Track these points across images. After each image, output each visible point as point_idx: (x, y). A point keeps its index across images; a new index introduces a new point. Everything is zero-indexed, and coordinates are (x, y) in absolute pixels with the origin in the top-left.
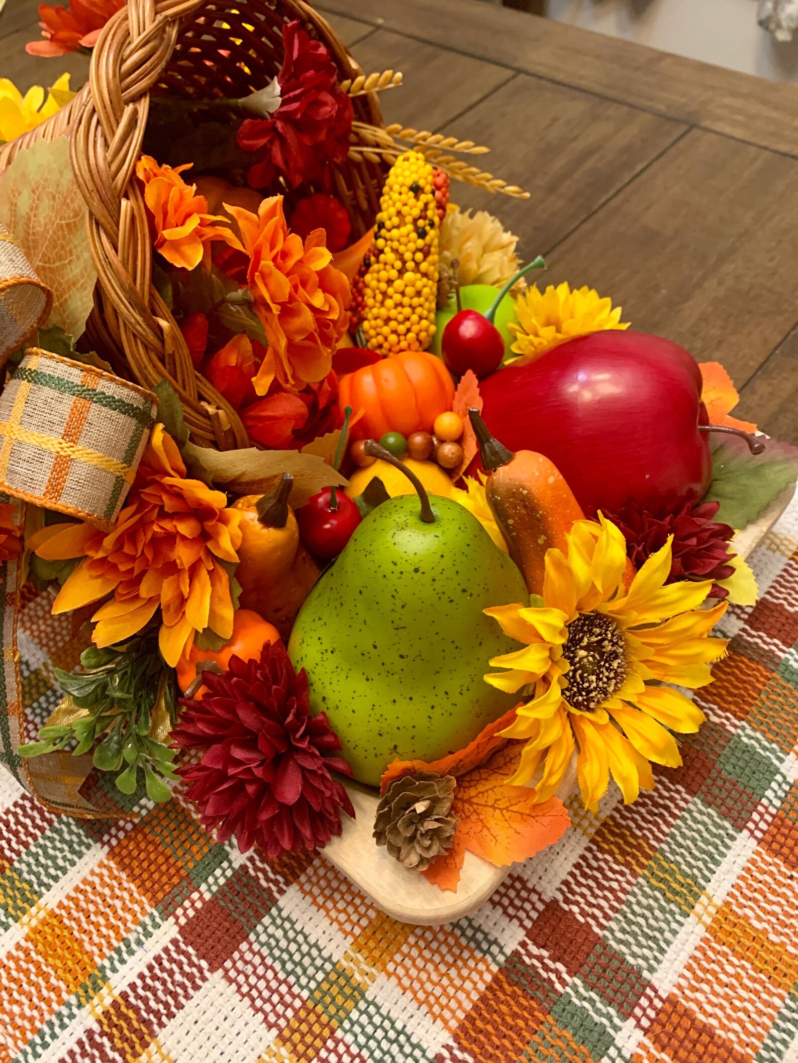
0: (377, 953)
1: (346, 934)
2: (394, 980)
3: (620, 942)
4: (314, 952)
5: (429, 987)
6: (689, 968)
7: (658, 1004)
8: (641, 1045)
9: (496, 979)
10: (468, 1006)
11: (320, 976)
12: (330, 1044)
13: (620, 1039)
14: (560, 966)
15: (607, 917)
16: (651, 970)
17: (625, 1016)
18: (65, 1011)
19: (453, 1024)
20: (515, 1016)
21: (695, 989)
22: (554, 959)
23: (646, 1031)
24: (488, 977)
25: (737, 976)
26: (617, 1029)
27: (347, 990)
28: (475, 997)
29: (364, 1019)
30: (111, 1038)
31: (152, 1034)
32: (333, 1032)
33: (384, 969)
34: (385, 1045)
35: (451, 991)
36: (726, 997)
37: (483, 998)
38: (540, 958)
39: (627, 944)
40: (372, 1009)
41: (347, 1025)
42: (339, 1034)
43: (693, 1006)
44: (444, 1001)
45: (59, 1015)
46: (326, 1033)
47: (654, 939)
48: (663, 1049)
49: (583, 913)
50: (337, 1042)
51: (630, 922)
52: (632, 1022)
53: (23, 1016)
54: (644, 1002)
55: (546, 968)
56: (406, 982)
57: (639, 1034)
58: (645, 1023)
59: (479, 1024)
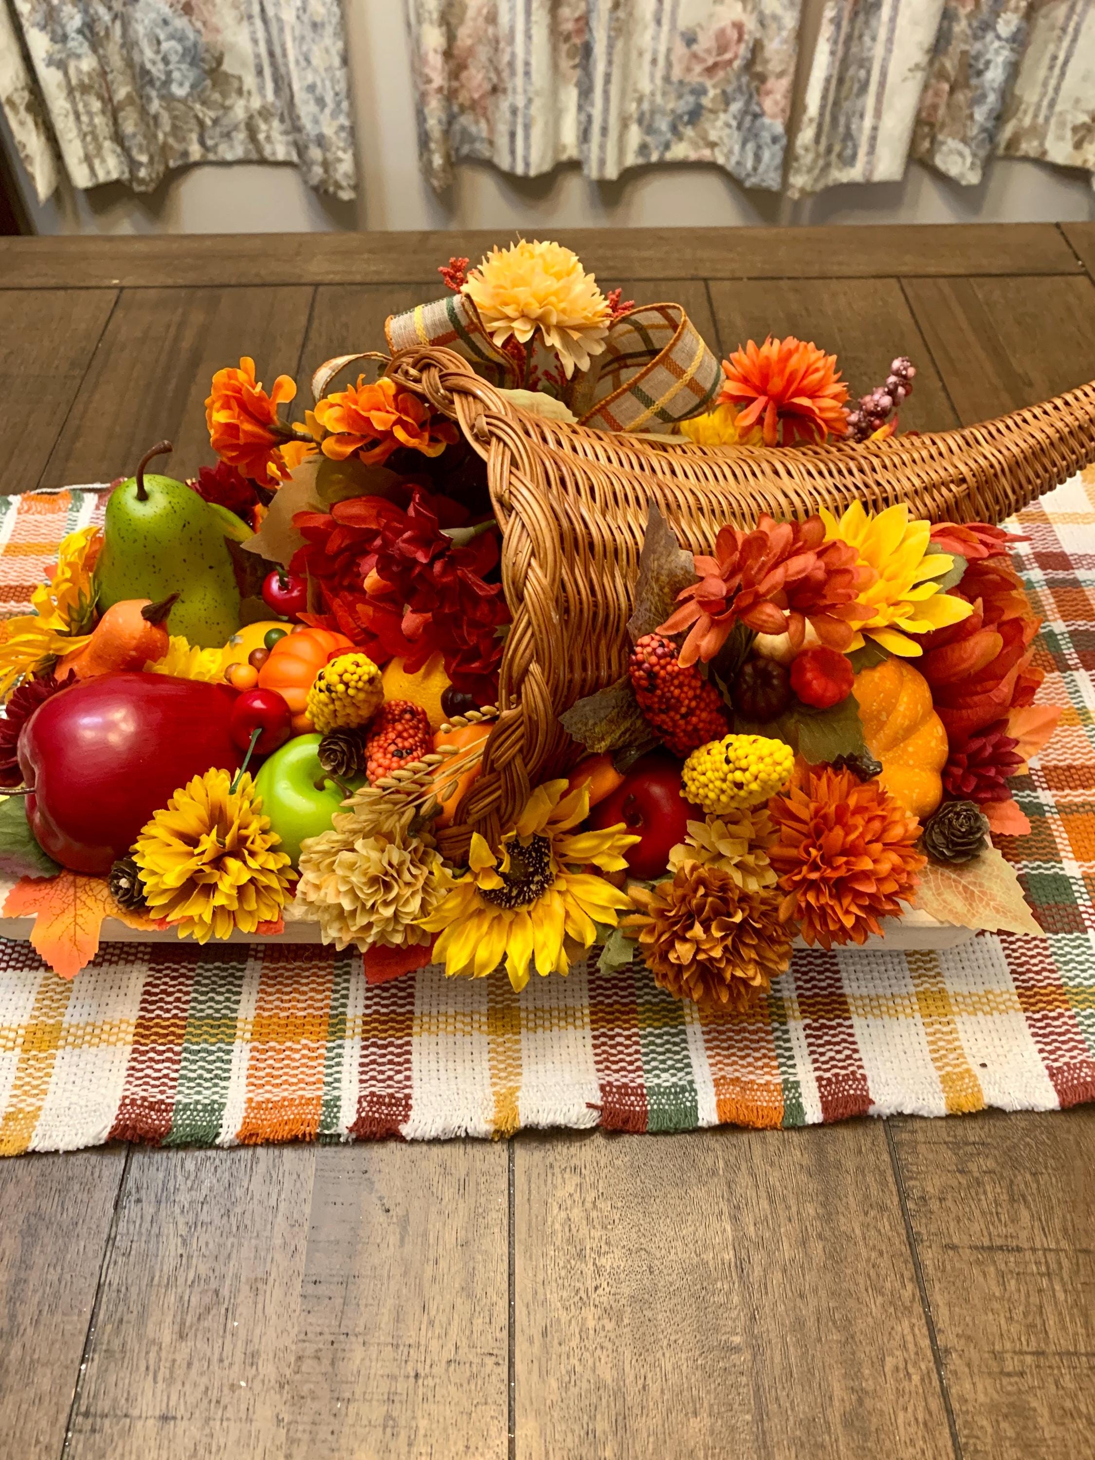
7: (1040, 773)
8: (1054, 796)
13: (1043, 800)
17: (1035, 790)
18: (779, 1034)
23: (1049, 788)
26: (1038, 797)
30: (822, 1017)
36: (1063, 747)
43: (1054, 763)
48: (1063, 789)
52: (1040, 790)
53: (759, 1059)
54: (1034, 778)
57: (1048, 792)
58: (1044, 785)
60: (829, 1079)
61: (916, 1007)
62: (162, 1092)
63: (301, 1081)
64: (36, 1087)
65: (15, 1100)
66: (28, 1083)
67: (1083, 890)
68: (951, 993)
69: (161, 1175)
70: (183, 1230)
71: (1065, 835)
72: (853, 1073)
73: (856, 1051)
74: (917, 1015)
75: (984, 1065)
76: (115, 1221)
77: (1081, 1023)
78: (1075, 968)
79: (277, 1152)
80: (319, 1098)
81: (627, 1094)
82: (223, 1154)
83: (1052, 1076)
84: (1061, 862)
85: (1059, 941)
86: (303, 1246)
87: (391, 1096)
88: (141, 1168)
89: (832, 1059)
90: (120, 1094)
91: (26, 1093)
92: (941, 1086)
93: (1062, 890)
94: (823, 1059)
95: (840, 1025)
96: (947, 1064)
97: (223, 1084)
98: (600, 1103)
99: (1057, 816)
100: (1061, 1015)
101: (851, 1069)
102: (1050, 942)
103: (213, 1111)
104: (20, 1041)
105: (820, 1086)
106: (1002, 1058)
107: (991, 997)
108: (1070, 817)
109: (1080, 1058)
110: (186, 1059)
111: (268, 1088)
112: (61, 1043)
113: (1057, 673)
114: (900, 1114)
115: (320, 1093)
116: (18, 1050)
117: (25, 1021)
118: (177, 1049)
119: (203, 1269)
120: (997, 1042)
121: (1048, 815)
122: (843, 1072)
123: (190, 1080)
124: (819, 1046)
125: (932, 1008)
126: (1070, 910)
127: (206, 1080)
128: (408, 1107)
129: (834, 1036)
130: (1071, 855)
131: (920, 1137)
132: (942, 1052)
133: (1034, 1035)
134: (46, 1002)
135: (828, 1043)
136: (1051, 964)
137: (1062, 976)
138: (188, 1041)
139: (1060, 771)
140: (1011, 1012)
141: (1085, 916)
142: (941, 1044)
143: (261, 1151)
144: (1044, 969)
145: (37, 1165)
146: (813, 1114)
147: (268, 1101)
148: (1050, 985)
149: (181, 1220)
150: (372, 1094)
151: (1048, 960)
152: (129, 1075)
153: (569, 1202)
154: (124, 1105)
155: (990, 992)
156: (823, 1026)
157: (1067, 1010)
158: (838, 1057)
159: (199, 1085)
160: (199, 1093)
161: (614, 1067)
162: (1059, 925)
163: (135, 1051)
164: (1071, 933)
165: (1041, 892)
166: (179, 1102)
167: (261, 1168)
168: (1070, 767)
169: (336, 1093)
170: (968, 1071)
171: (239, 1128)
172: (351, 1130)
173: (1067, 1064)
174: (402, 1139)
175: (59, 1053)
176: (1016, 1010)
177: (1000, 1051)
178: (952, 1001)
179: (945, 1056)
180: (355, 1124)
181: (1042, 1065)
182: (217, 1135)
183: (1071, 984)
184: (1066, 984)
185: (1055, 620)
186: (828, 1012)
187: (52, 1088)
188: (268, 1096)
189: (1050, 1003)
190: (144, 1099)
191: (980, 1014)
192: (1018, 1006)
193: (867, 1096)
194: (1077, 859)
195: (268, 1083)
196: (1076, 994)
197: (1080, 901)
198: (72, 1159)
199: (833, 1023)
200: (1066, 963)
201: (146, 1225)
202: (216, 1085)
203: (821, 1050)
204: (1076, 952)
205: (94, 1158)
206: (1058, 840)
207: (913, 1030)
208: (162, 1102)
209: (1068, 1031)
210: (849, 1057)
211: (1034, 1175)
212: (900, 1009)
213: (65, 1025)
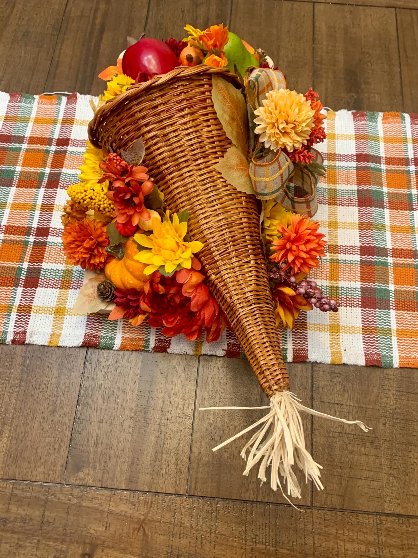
0: (335, 279)
1: (326, 280)
2: (342, 281)
3: (378, 244)
4: (323, 287)
5: (350, 277)
6: (392, 241)
7: (391, 251)
8: (393, 260)
9: (360, 267)
10: (359, 275)
11: (328, 290)
12: (340, 300)
13: (389, 261)
14: (370, 256)
15: (373, 242)
16: (386, 246)
17: (387, 257)
18: (284, 333)
19: (359, 280)
20: (369, 270)
21: (395, 244)
22: (369, 256)
23: (392, 257)
24: (359, 268)
25: (401, 236)
26: (387, 260)
27: (335, 289)
28: (359, 273)
29: (343, 291)
30: (298, 329)
31: (306, 323)
32: (339, 297)
33: (339, 280)
34: (350, 292)
35: (354, 275)
36: (402, 241)
37: (361, 272)
38: (366, 258)
39: (379, 244)
40: (343, 289)
41: (340, 294)
42: (340, 297)
43: (397, 247)
44: (354, 277)
45: (283, 334)
46: (338, 298)
47: (383, 240)
48: (397, 258)
49: (368, 244)
50: (341, 298)
51: (377, 240)
52: (389, 257)
54: (388, 252)
55: (368, 258)
56: (345, 279)
57: (392, 258)
58: (391, 255)
59: (364, 276)
60: (296, 349)
61: (329, 329)
62: (97, 332)
63: (138, 333)
64: (59, 327)
65: (53, 330)
66: (57, 325)
67: (393, 295)
68: (341, 326)
69: (97, 356)
70: (103, 373)
71: (393, 275)
72: (304, 348)
73: (307, 341)
74: (328, 332)
75: (345, 350)
76: (84, 369)
77: (379, 340)
78: (383, 322)
79: (131, 352)
80: (144, 338)
81: (235, 346)
82: (115, 352)
83: (365, 355)
84: (388, 284)
85: (380, 312)
86: (137, 381)
87: (165, 340)
88: (91, 354)
89: (299, 343)
90: (84, 332)
91: (56, 328)
92: (331, 355)
93: (386, 294)
94: (296, 343)
95: (303, 332)
96: (334, 349)
97: (115, 331)
98: (226, 349)
99: (392, 268)
100: (374, 337)
101: (304, 347)
102: (377, 312)
103: (112, 339)
104: (53, 312)
105: (293, 351)
106: (351, 348)
107: (353, 328)
108: (397, 268)
109: (376, 351)
110: (104, 322)
111: (128, 334)
112: (66, 314)
113: (408, 211)
114: (316, 362)
115: (144, 337)
116: (53, 315)
117: (55, 306)
118: (101, 319)
119: (109, 384)
120: (351, 343)
121: (389, 267)
122: (301, 348)
123: (105, 329)
124: (296, 338)
125: (334, 330)
126: (387, 302)
127: (110, 330)
128: (170, 343)
129: (301, 336)
130: (393, 282)
131: (321, 369)
132: (334, 344)
133: (364, 342)
134: (61, 300)
135: (299, 338)
136: (375, 320)
137: (378, 324)
138: (104, 317)
139: (398, 251)
140: (358, 334)
141: (391, 304)
142: (334, 342)
143: (126, 352)
144: (373, 321)
145: (61, 350)
146: (290, 358)
147: (128, 338)
148: (373, 326)
149: (103, 370)
150: (159, 339)
151: (375, 318)
152: (87, 326)
153: (214, 377)
154: (85, 336)
155: (354, 327)
156: (298, 332)
157: (376, 335)
158: (301, 343)
159: (108, 331)
160: (108, 333)
161: (232, 338)
162: (382, 306)
163: (88, 318)
164: (385, 309)
165: (379, 294)
166: (102, 336)
167: (126, 357)
168: (402, 249)
169: (148, 337)
170: (340, 351)
171: (120, 346)
172: (153, 349)
173: (371, 353)
174: (168, 353)
175: (65, 317)
176: (360, 333)
177: (351, 346)
178: (341, 328)
179: (334, 346)
180: (154, 347)
181: (363, 352)
182: (113, 347)
183: (380, 327)
184: (378, 327)
185: (414, 189)
186: (300, 327)
187: (64, 327)
188: (128, 336)
189: (371, 332)
190: (91, 334)
191: (348, 333)
192: (361, 332)
193: (307, 356)
194: (394, 284)
195: (128, 332)
196: (381, 330)
197: (391, 299)
198: (71, 349)
199: (301, 332)
200: (380, 320)
201: (93, 370)
202: (113, 331)
203: (296, 340)
204: (385, 316)
205: (77, 349)
206: (390, 276)
207: (326, 336)
208: (97, 335)
209: (374, 342)
210: (304, 343)
211: (352, 384)
212: (323, 329)
213: (67, 308)
